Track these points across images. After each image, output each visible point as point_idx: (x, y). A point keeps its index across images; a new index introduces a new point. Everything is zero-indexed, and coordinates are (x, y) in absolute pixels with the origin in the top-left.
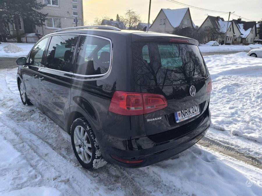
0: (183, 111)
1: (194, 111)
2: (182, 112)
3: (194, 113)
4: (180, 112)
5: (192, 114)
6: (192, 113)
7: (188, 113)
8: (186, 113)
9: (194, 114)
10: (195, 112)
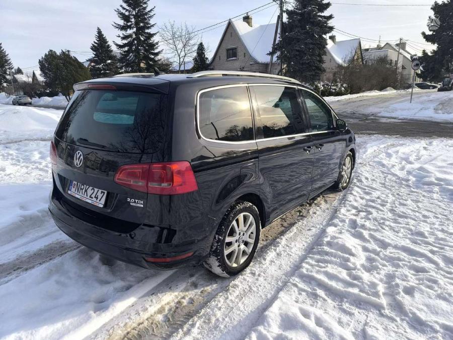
0: (79, 184)
1: (93, 196)
2: (77, 184)
3: (92, 198)
4: (76, 183)
5: (88, 197)
6: (89, 195)
7: (84, 191)
8: (81, 189)
9: (90, 199)
10: (94, 199)
